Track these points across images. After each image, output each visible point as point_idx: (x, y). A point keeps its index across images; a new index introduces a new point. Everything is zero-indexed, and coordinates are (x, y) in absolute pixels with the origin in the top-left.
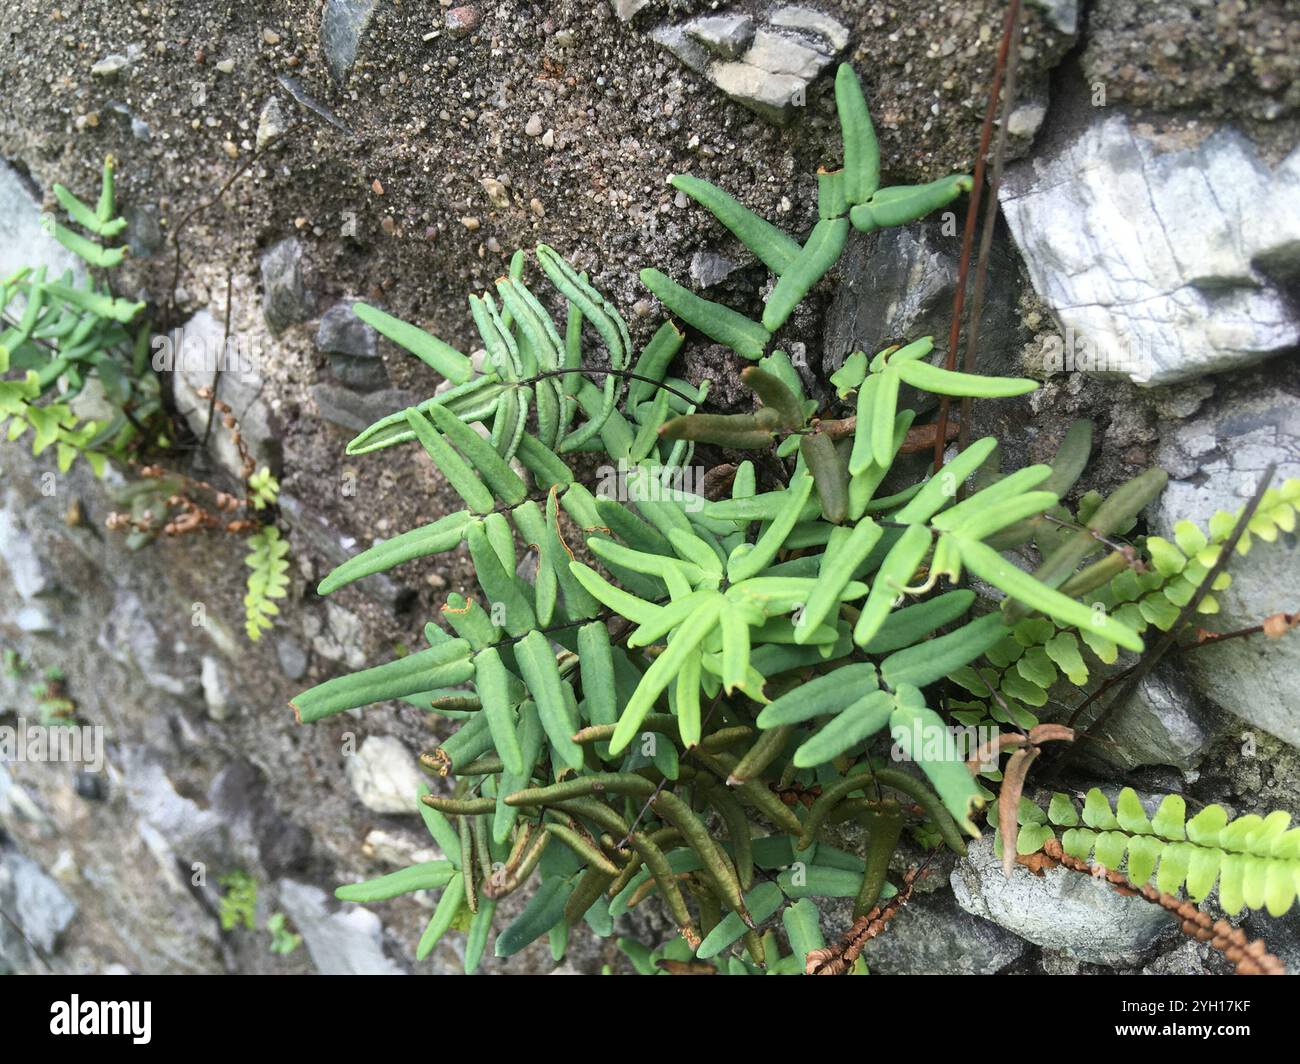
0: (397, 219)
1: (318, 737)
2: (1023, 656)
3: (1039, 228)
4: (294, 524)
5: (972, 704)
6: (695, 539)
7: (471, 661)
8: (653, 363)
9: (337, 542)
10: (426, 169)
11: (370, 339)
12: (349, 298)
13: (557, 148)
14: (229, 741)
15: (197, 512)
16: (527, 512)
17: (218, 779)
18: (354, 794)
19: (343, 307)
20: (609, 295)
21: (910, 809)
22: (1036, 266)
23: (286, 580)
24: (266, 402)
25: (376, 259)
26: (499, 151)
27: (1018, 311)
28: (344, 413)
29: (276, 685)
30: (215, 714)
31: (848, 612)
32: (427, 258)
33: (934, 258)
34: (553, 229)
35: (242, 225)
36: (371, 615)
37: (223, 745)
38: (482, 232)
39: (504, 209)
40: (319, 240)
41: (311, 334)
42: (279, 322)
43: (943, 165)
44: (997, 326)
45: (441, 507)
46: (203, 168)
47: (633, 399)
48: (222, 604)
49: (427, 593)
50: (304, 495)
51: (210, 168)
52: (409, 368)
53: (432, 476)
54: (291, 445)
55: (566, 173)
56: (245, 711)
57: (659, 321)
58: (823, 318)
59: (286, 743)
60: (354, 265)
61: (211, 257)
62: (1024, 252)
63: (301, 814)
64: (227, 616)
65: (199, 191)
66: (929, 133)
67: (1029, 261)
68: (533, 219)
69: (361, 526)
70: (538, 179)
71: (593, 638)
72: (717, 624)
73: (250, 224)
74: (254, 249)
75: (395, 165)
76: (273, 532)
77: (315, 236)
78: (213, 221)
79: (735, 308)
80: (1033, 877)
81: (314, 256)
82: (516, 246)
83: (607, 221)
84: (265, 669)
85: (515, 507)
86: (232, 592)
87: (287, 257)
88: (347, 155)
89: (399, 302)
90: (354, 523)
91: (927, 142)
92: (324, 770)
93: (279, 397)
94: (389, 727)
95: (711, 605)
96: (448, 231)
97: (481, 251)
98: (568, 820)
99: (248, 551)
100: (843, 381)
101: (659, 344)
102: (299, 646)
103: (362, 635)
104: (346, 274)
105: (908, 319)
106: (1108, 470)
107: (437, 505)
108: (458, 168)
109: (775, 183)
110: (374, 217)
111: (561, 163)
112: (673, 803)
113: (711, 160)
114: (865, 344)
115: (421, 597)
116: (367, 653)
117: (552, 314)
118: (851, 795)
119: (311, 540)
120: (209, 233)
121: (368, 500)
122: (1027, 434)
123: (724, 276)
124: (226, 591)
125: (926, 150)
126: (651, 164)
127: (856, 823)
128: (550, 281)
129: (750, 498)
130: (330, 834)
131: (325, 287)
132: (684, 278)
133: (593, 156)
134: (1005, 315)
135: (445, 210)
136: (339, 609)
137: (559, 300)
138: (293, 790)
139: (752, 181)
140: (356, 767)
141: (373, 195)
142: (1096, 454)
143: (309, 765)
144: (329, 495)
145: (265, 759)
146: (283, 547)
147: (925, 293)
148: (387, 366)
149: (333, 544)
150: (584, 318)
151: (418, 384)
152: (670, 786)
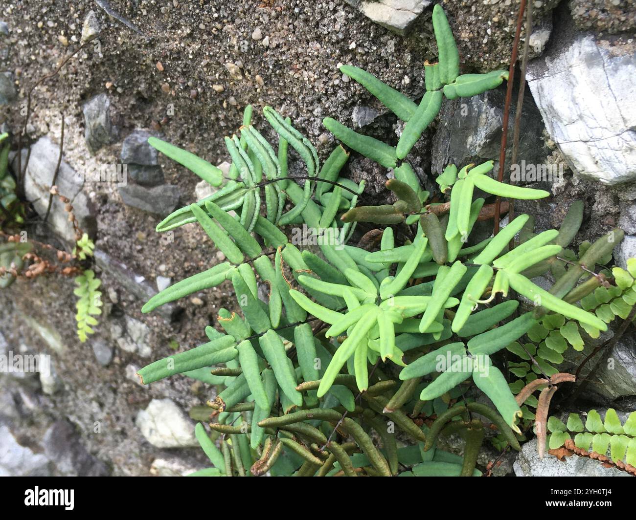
0: (172, 85)
1: (118, 401)
2: (548, 336)
3: (548, 98)
4: (104, 268)
5: (522, 364)
6: (361, 275)
7: (235, 348)
8: (331, 170)
9: (133, 279)
10: (191, 57)
11: (153, 155)
12: (139, 129)
13: (271, 47)
14: (55, 407)
15: (43, 262)
16: (262, 262)
17: (48, 433)
18: (143, 437)
19: (136, 135)
20: (303, 131)
21: (489, 426)
22: (547, 118)
23: (100, 304)
24: (85, 193)
25: (156, 106)
26: (236, 48)
27: (542, 138)
28: (137, 200)
29: (89, 370)
30: (46, 390)
31: (448, 314)
32: (190, 108)
33: (492, 110)
34: (269, 93)
35: (70, 86)
36: (155, 324)
37: (51, 411)
38: (226, 94)
39: (239, 81)
40: (120, 95)
41: (116, 153)
42: (95, 145)
43: (495, 61)
44: (531, 147)
45: (200, 256)
46: (44, 51)
47: (320, 191)
48: (54, 319)
49: (191, 310)
50: (111, 251)
51: (49, 51)
52: (177, 172)
53: (193, 237)
54: (103, 220)
55: (276, 61)
56: (67, 388)
57: (334, 146)
58: (431, 142)
59: (95, 406)
60: (142, 110)
61: (49, 105)
62: (541, 110)
63: (105, 452)
64: (57, 327)
65: (41, 65)
66: (486, 44)
67: (544, 116)
68: (257, 86)
69: (149, 269)
70: (260, 64)
71: (303, 334)
72: (376, 323)
73: (76, 86)
74: (78, 100)
75: (171, 54)
76: (90, 274)
77: (118, 93)
78: (51, 83)
79: (378, 138)
80: (560, 462)
81: (117, 104)
82: (246, 102)
83: (302, 89)
84: (82, 359)
85: (255, 259)
86: (62, 312)
87: (100, 106)
88: (139, 47)
89: (171, 133)
90: (144, 267)
91: (486, 49)
92: (121, 423)
93: (94, 190)
94: (167, 393)
95: (371, 313)
96: (204, 93)
97: (225, 105)
98: (292, 436)
99: (74, 286)
100: (443, 181)
101: (334, 159)
102: (107, 344)
103: (149, 336)
104: (137, 115)
105: (479, 145)
106: (594, 229)
107: (197, 255)
108: (210, 57)
109: (400, 68)
110: (156, 82)
111: (274, 55)
112: (352, 425)
113: (362, 55)
114: (455, 159)
115: (187, 312)
116: (153, 348)
117: (269, 141)
118: (454, 419)
119: (115, 278)
120: (48, 90)
121: (153, 253)
122: (550, 208)
123: (372, 120)
124: (57, 311)
125: (485, 53)
126: (328, 57)
127: (458, 437)
128: (268, 122)
129: (391, 250)
130: (125, 464)
131: (124, 123)
132: (348, 122)
133: (293, 51)
134: (535, 141)
135: (202, 80)
136: (134, 321)
137: (273, 134)
138: (100, 438)
139: (387, 66)
140: (144, 419)
141: (156, 71)
142: (587, 220)
143: (111, 421)
144: (127, 250)
145: (80, 418)
146: (97, 283)
147: (488, 131)
148: (164, 171)
149: (130, 280)
150: (289, 144)
151: (183, 181)
152: (350, 415)
